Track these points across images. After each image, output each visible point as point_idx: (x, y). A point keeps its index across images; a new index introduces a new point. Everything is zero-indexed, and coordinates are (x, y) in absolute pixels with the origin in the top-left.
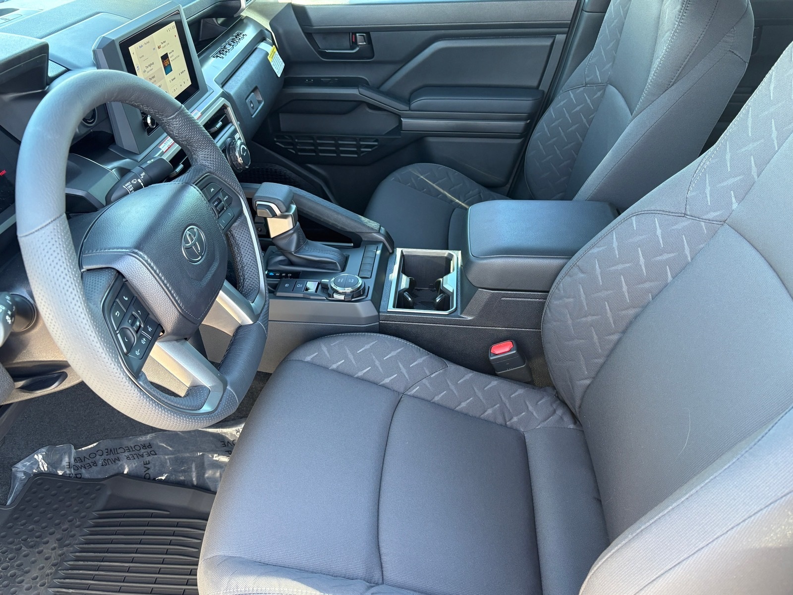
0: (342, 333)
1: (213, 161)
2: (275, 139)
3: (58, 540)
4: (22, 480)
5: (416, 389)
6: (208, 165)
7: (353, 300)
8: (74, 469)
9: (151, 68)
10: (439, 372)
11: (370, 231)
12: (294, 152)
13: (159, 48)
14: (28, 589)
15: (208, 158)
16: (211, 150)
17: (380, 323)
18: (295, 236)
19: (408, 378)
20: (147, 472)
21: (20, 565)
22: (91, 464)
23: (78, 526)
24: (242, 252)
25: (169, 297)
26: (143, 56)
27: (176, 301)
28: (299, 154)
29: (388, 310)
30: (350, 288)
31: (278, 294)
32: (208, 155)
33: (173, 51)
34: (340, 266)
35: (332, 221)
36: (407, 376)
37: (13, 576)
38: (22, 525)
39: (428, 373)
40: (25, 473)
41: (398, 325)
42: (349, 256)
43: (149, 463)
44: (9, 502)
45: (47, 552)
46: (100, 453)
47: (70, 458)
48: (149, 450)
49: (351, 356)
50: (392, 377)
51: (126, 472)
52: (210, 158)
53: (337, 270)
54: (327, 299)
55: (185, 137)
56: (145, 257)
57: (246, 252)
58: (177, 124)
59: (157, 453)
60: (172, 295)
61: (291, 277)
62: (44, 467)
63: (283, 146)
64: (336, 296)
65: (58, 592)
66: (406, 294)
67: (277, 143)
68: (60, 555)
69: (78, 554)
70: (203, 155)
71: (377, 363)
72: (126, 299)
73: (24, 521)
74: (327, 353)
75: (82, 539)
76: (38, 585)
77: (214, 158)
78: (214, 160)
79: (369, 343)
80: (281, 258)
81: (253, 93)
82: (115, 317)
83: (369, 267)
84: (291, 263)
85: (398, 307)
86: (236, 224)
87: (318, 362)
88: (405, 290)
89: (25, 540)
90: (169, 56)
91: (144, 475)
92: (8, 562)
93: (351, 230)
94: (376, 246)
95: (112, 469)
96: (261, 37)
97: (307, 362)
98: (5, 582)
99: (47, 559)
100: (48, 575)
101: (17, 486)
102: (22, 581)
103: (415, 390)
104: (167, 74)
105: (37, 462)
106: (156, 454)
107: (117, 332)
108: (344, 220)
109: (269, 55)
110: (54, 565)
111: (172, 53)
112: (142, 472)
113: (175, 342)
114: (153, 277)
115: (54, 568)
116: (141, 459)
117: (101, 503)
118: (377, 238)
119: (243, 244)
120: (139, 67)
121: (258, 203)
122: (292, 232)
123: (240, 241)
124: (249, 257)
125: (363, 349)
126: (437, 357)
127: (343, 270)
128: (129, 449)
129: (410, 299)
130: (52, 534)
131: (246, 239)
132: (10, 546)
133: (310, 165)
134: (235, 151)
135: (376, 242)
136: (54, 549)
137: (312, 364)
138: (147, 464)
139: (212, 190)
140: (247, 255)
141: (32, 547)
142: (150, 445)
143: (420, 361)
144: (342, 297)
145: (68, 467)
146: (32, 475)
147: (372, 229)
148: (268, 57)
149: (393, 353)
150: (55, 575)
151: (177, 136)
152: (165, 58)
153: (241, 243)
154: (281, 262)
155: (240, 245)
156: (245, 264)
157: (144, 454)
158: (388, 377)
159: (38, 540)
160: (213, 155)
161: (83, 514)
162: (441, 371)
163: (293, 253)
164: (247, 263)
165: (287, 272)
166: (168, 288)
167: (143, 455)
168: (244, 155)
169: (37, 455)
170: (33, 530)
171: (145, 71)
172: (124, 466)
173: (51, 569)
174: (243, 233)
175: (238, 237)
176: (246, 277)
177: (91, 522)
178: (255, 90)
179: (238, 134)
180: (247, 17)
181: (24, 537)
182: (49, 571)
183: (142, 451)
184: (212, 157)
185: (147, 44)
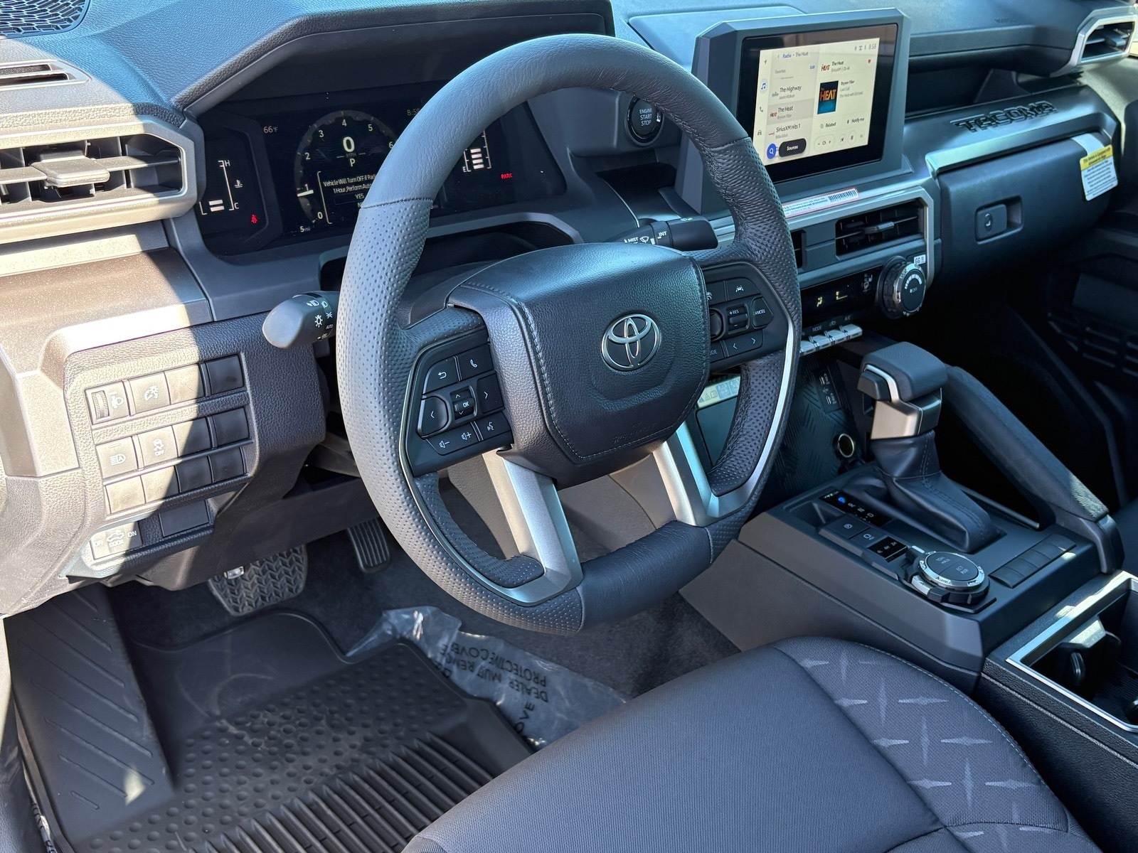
0: (893, 653)
1: (767, 245)
2: (1050, 315)
3: (366, 739)
4: (384, 634)
5: (977, 834)
6: (755, 250)
7: (946, 605)
8: (447, 660)
9: (792, 94)
10: (1042, 830)
11: (1076, 512)
12: (1076, 348)
13: (824, 68)
14: (290, 775)
15: (760, 237)
16: (771, 226)
17: (980, 677)
18: (912, 453)
19: (970, 804)
20: (522, 721)
21: (304, 739)
22: (468, 665)
23: (399, 738)
24: (749, 412)
25: (538, 392)
26: (784, 71)
27: (548, 408)
28: (1085, 355)
29: (1008, 660)
30: (950, 581)
31: (823, 532)
32: (762, 233)
33: (852, 82)
34: (970, 541)
35: (1010, 462)
36: (969, 798)
37: (288, 746)
38: (343, 692)
39: (1016, 819)
40: (394, 630)
41: (1014, 700)
42: (1005, 534)
43: (532, 710)
44: (350, 654)
45: (344, 746)
46: (484, 653)
47: (450, 639)
48: (541, 688)
49: (883, 701)
50: (939, 784)
51: (499, 703)
52: (764, 239)
53: (961, 545)
54: (900, 580)
55: (731, 190)
56: (530, 318)
57: (756, 415)
58: (723, 164)
59: (549, 699)
60: (545, 394)
61: (869, 519)
62: (417, 634)
63: (1059, 331)
64: (917, 582)
65: (317, 803)
66: (1076, 657)
67: (1052, 324)
68: (354, 760)
69: (372, 773)
70: (754, 231)
71: (925, 740)
72: (475, 366)
73: (348, 688)
74: (844, 672)
75: (391, 757)
76: (304, 778)
77: (771, 241)
78: (769, 245)
79: (929, 696)
80: (876, 482)
81: (1003, 206)
82: (434, 377)
83: (1025, 570)
84: (888, 498)
85: (1036, 667)
86: (760, 362)
87: (821, 679)
88: (1080, 649)
89: (332, 713)
90: (840, 86)
91: (516, 723)
92: (296, 727)
93: (1041, 495)
94: (1074, 544)
95: (485, 689)
96: (1092, 125)
97: (802, 667)
98: (275, 749)
99: (337, 753)
100: (322, 774)
101: (373, 639)
102: (290, 761)
103: (971, 834)
104: (819, 113)
105: (413, 621)
106: (546, 701)
107: (424, 397)
108: (1034, 468)
109: (1086, 158)
110: (338, 767)
111: (849, 85)
112: (517, 714)
113: (533, 474)
114: (525, 352)
115: (335, 771)
116: (526, 695)
117: (445, 726)
118: (1085, 530)
119: (758, 400)
120: (768, 86)
121: (870, 367)
122: (909, 441)
123: (755, 393)
124: (757, 424)
125: (912, 701)
126: (1054, 800)
127: (972, 551)
128: (517, 669)
129: (1078, 671)
130: (365, 726)
131: (765, 394)
132: (312, 708)
133: (1099, 385)
134: (896, 278)
135: (1076, 537)
136: (353, 747)
137: (808, 677)
138: (528, 708)
139: (739, 289)
140: (754, 420)
141: (332, 726)
142: (544, 681)
143: (1012, 784)
144: (925, 589)
145: (442, 652)
146: (398, 637)
147: (1083, 509)
148: (1082, 161)
149: (965, 741)
150: (329, 781)
151: (718, 184)
152: (829, 88)
153: (755, 397)
154: (872, 490)
155: (752, 399)
156: (745, 433)
157: (534, 691)
158: (931, 779)
159: (346, 722)
160: (771, 237)
161: (415, 726)
162: (1047, 831)
163: (894, 479)
164: (748, 432)
165: (869, 508)
166: (542, 381)
167: (530, 690)
168: (911, 291)
169: (418, 613)
170: (348, 706)
171: (776, 94)
172: (502, 693)
173: (331, 769)
174: (766, 381)
175: (755, 384)
176: (734, 453)
177: (416, 743)
178: (1010, 202)
179: (924, 256)
180: (1086, 87)
181: (334, 708)
182: (327, 770)
183: (532, 684)
184: (768, 238)
185: (802, 56)
